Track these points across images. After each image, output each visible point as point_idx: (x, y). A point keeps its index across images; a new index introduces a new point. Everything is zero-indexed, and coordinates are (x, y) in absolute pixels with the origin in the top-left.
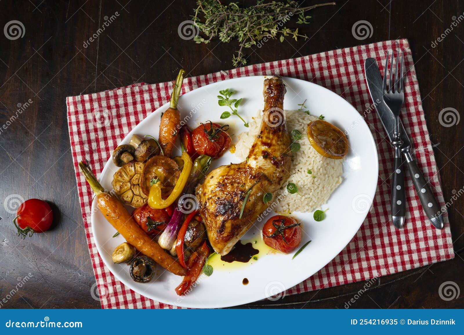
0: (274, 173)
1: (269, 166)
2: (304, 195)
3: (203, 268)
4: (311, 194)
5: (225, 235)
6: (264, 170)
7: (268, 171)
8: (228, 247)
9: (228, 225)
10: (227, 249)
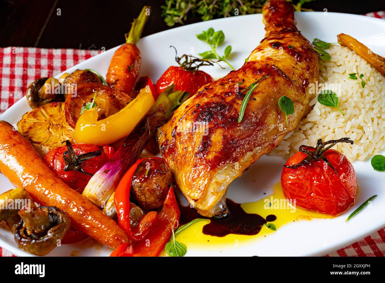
0: (294, 67)
1: (284, 57)
2: (350, 119)
3: (167, 245)
4: (361, 118)
5: (210, 157)
6: (276, 61)
7: (283, 64)
8: (217, 183)
9: (217, 138)
10: (215, 186)
